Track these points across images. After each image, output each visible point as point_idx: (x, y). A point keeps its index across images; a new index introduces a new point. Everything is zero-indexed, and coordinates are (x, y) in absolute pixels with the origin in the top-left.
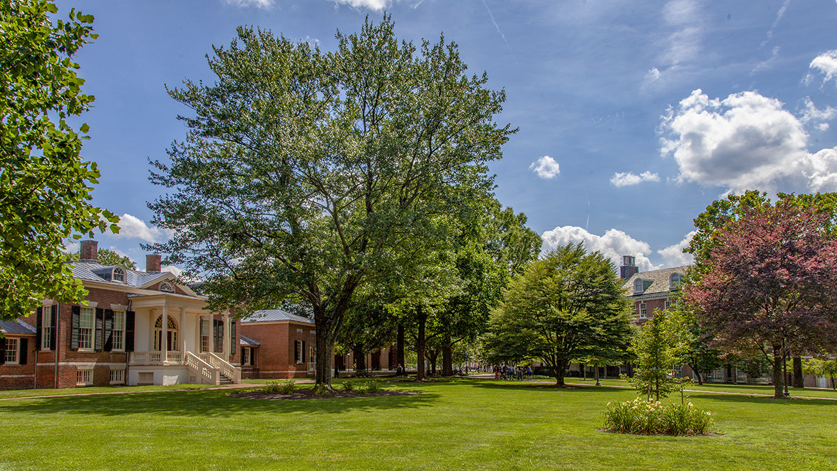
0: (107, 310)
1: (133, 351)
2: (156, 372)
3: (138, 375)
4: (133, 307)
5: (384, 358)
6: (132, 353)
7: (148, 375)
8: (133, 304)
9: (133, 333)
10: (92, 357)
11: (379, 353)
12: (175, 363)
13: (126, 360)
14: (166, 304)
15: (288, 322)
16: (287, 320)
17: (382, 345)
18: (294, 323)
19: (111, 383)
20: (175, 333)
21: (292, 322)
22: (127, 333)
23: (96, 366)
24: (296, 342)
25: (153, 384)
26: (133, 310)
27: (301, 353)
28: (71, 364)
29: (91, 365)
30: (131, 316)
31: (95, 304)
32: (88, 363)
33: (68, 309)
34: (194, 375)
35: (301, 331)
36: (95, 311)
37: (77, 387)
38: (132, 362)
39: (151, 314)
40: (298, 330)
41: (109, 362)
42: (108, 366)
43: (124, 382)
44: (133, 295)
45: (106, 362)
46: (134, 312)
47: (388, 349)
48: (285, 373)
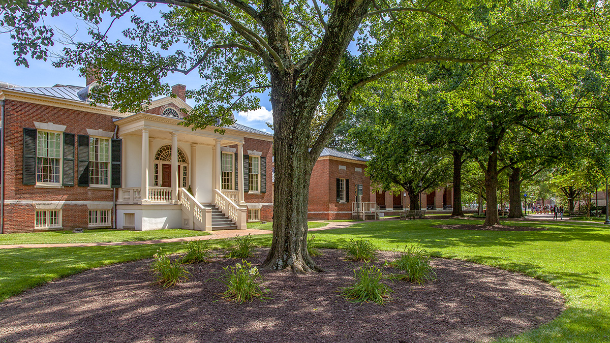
0: (80, 136)
1: (121, 187)
2: (137, 212)
3: (124, 217)
4: (120, 133)
5: (439, 199)
6: (120, 190)
7: (130, 217)
8: (120, 130)
9: (119, 165)
10: (59, 194)
11: (433, 194)
12: (164, 202)
13: (112, 198)
14: (146, 125)
15: (328, 158)
16: (326, 156)
17: (437, 185)
18: (335, 159)
19: (91, 225)
20: (185, 168)
21: (333, 158)
22: (113, 165)
23: (65, 205)
24: (338, 180)
26: (121, 138)
27: (345, 192)
28: (24, 202)
29: (57, 204)
30: (117, 145)
31: (62, 128)
32: (53, 202)
33: (17, 132)
34: (187, 218)
35: (344, 168)
36: (62, 136)
37: (35, 231)
38: (120, 200)
40: (341, 167)
41: (86, 200)
42: (86, 205)
43: (110, 225)
44: (119, 119)
45: (83, 200)
46: (123, 141)
47: (443, 190)
48: (325, 214)
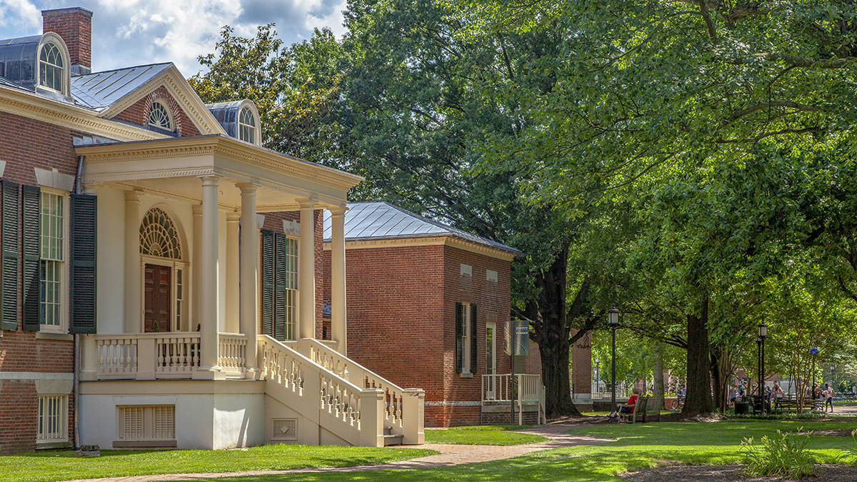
0: (26, 191)
1: (94, 332)
2: (184, 400)
3: (113, 414)
4: (86, 180)
6: (89, 341)
7: (149, 415)
8: (86, 169)
9: (93, 270)
13: (72, 364)
14: (216, 168)
15: (441, 242)
16: (441, 236)
18: (456, 244)
19: (38, 439)
20: (180, 272)
21: (453, 244)
22: (74, 269)
24: (459, 308)
25: (172, 446)
26: (90, 192)
27: (468, 343)
30: (84, 211)
31: (1, 168)
34: (290, 415)
35: (469, 271)
38: (89, 369)
39: (126, 207)
40: (464, 268)
41: (31, 369)
42: (31, 385)
43: (66, 440)
44: (87, 141)
45: (27, 367)
46: (93, 199)
